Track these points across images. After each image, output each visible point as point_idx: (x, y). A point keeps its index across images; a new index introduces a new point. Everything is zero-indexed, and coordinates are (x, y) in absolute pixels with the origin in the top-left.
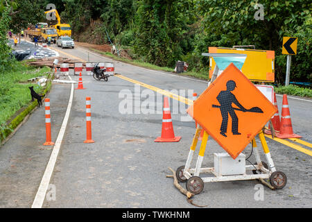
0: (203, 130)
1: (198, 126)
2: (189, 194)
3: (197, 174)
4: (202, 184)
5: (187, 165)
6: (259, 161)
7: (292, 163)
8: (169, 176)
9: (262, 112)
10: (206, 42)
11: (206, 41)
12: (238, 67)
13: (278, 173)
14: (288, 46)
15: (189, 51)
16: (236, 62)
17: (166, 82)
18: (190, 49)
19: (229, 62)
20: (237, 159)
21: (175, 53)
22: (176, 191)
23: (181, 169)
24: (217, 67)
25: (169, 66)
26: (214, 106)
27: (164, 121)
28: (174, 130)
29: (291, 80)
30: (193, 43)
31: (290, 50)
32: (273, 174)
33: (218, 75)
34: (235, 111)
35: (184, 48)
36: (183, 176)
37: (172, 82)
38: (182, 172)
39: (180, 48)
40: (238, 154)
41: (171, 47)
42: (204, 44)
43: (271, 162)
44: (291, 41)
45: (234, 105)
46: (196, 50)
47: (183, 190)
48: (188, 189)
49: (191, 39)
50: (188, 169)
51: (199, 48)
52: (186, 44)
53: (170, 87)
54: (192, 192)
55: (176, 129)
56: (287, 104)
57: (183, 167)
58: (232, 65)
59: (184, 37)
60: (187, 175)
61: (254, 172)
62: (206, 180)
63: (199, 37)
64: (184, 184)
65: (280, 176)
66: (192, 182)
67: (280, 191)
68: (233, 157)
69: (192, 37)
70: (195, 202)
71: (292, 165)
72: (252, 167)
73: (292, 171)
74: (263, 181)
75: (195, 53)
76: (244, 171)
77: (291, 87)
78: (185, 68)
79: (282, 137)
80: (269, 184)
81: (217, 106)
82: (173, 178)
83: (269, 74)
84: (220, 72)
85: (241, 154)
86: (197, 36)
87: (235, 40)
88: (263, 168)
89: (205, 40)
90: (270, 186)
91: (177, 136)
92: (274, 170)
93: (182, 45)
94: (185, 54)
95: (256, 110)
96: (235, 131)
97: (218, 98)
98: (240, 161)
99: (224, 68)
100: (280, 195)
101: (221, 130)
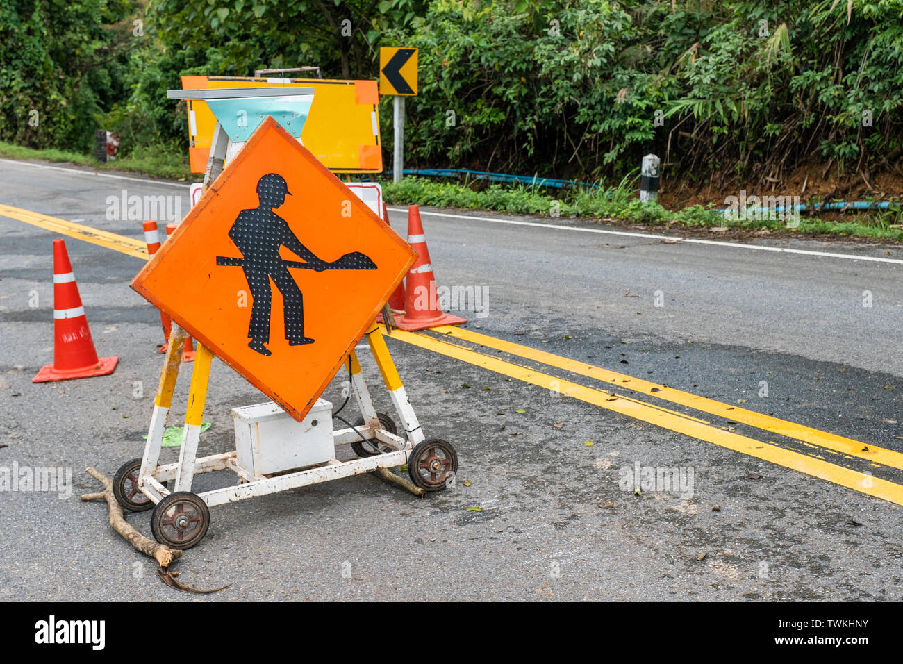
0: (191, 339)
1: (175, 328)
2: (163, 554)
3: (184, 485)
4: (205, 515)
5: (149, 456)
6: (369, 412)
7: (455, 401)
8: (91, 495)
9: (374, 266)
10: (166, 70)
11: (165, 68)
12: (289, 130)
13: (431, 445)
14: (393, 72)
15: (116, 99)
16: (283, 113)
17: (57, 194)
18: (120, 94)
19: (261, 114)
20: (309, 418)
21: (76, 107)
22: (118, 547)
23: (129, 470)
24: (222, 131)
25: (63, 146)
26: (222, 261)
27: (60, 315)
28: (94, 337)
29: (407, 164)
30: (128, 78)
31: (400, 85)
32: (417, 451)
33: (228, 162)
34: (292, 271)
35: (102, 93)
36: (136, 491)
37: (74, 193)
38: (134, 480)
39: (89, 93)
40: (310, 404)
41: (61, 91)
42: (159, 78)
43: (408, 415)
44: (402, 57)
45: (285, 253)
46: (137, 95)
47: (144, 540)
48: (159, 538)
49: (120, 67)
50: (152, 468)
51: (145, 90)
52: (107, 81)
53: (70, 206)
54: (171, 545)
55: (100, 333)
56: (421, 232)
57: (136, 464)
58: (272, 126)
59: (98, 59)
60: (150, 487)
61: (359, 450)
62: (215, 498)
63: (144, 59)
64: (144, 519)
65: (438, 451)
66: (171, 511)
67: (441, 498)
68: (294, 413)
69: (123, 59)
70: (186, 577)
71: (455, 408)
72: (349, 434)
73: (460, 427)
74: (388, 474)
75: (137, 104)
76: (329, 453)
77: (409, 182)
78: (111, 149)
79: (412, 327)
80: (405, 481)
81: (234, 262)
82: (104, 501)
83: (366, 148)
84: (234, 150)
85: (321, 403)
86: (135, 56)
87: (247, 62)
88: (385, 435)
89: (160, 66)
90: (412, 487)
91: (106, 357)
92: (418, 437)
93: (94, 84)
94: (108, 111)
95: (357, 261)
96: (296, 334)
97: (234, 234)
98: (315, 423)
99: (248, 137)
100: (442, 510)
101: (251, 334)
